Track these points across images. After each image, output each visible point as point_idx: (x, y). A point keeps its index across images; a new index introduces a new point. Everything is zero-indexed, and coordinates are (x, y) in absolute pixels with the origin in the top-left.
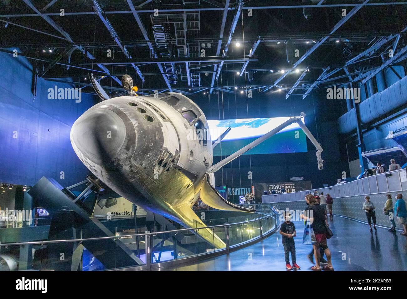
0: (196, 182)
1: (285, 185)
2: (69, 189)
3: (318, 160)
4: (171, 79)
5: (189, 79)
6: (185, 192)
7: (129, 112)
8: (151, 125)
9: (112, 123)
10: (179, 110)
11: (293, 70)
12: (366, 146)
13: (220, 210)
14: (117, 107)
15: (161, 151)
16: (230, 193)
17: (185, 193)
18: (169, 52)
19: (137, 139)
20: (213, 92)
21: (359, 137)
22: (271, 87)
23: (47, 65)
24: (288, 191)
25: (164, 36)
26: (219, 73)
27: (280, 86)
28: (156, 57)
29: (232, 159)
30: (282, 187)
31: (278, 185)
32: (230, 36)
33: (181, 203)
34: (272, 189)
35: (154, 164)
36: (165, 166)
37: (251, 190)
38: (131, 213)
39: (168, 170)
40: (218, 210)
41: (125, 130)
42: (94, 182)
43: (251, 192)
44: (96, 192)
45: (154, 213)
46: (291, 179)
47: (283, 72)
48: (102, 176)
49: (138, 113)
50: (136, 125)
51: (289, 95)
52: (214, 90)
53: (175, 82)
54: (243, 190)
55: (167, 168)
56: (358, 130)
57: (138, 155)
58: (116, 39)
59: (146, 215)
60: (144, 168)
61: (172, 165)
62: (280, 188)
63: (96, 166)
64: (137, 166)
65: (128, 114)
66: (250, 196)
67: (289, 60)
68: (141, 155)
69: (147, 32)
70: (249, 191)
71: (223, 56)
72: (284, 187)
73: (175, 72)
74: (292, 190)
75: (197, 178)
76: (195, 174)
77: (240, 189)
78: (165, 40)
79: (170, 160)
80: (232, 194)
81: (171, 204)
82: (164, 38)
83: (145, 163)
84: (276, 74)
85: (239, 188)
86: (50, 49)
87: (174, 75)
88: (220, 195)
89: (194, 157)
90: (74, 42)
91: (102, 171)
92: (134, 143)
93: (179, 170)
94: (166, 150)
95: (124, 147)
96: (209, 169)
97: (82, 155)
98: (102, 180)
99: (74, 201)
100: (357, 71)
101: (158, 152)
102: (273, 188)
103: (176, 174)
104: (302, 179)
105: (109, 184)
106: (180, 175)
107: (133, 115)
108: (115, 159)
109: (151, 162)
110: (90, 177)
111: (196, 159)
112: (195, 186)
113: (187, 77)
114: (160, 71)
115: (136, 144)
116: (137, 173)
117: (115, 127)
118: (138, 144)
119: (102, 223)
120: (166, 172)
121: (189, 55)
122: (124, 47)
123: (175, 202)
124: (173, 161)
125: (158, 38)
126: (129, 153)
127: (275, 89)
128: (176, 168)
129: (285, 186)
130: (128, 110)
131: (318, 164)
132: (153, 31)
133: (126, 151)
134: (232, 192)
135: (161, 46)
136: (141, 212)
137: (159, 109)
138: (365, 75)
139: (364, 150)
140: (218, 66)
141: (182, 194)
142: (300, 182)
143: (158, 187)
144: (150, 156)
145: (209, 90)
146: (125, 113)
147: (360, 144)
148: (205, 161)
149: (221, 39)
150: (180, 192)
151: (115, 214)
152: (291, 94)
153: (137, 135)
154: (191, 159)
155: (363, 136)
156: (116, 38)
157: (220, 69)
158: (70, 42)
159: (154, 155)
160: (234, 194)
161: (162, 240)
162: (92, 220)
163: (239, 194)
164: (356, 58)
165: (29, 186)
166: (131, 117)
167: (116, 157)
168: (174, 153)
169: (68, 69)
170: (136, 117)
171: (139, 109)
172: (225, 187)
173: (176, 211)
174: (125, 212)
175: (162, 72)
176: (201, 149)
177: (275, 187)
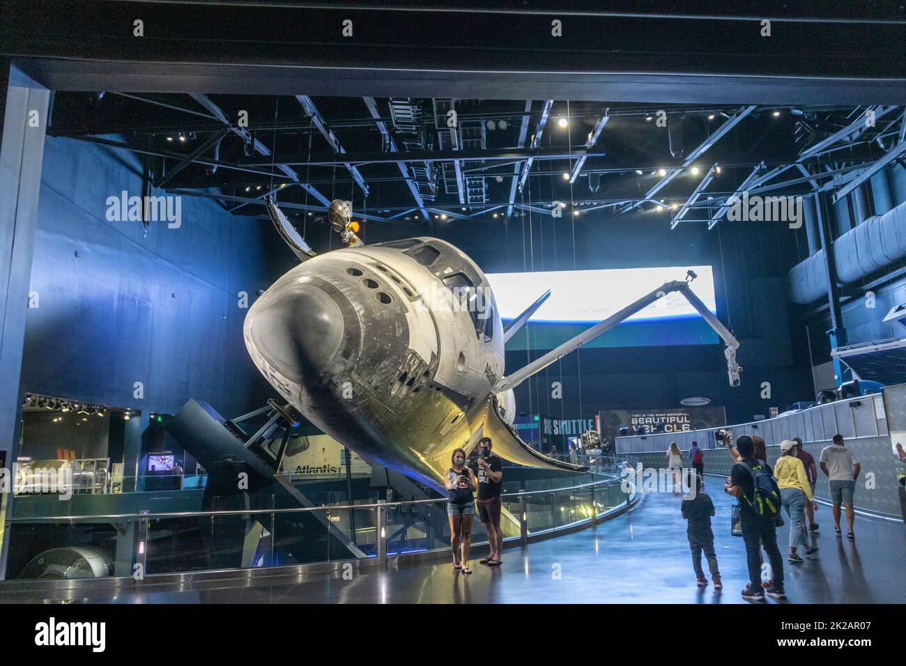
0: (471, 411)
1: (668, 415)
2: (237, 423)
3: (730, 365)
4: (424, 190)
5: (461, 191)
6: (448, 430)
7: (349, 288)
8: (387, 311)
9: (320, 310)
10: (438, 274)
11: (685, 170)
12: (848, 333)
13: (525, 466)
14: (327, 280)
15: (404, 357)
16: (547, 430)
17: (450, 431)
18: (420, 140)
19: (362, 336)
20: (513, 214)
21: (832, 312)
22: (638, 204)
23: (171, 163)
24: (673, 428)
25: (410, 112)
26: (524, 178)
27: (659, 201)
28: (393, 149)
29: (545, 364)
30: (661, 420)
31: (653, 415)
32: (545, 111)
33: (441, 450)
34: (639, 424)
35: (392, 381)
36: (411, 383)
37: (594, 424)
38: (340, 468)
39: (417, 390)
40: (521, 466)
41: (343, 323)
42: (282, 411)
43: (594, 428)
44: (285, 429)
45: (386, 469)
46: (682, 402)
47: (662, 172)
48: (301, 401)
49: (364, 288)
50: (362, 313)
51: (678, 222)
52: (515, 210)
53: (433, 196)
54: (577, 424)
55: (415, 388)
56: (831, 298)
57: (364, 365)
58: (315, 119)
59: (370, 472)
60: (375, 389)
61: (424, 380)
62: (656, 420)
63: (291, 384)
64: (362, 384)
65: (348, 293)
66: (592, 438)
67: (673, 152)
68: (368, 365)
69: (375, 103)
70: (590, 426)
71: (531, 146)
72: (665, 420)
73: (432, 177)
74: (683, 426)
75: (471, 403)
76: (468, 397)
77: (569, 421)
78: (412, 118)
79: (421, 372)
80: (553, 432)
81: (421, 452)
82: (410, 114)
83: (376, 380)
84: (648, 177)
85: (568, 419)
86: (182, 135)
87: (430, 184)
88: (518, 436)
89: (466, 364)
90: (229, 122)
91: (300, 394)
92: (358, 344)
93: (438, 389)
94: (414, 354)
95: (340, 353)
96: (499, 385)
97: (268, 365)
98: (298, 407)
99: (246, 445)
100: (829, 170)
101: (398, 358)
102: (641, 420)
103: (432, 397)
104: (706, 403)
105: (310, 414)
106: (439, 399)
107: (355, 293)
108: (325, 373)
109: (387, 377)
110: (275, 401)
111: (470, 369)
112: (470, 419)
113: (457, 187)
114: (401, 175)
115: (362, 347)
116: (361, 398)
117: (325, 317)
118: (364, 346)
119: (295, 486)
120: (412, 395)
121: (462, 144)
122: (329, 133)
123: (429, 450)
124: (427, 374)
125: (398, 116)
126: (349, 363)
127: (648, 205)
128: (431, 387)
129: (666, 416)
130: (347, 286)
131: (730, 375)
132: (389, 103)
133: (344, 359)
134: (553, 428)
135: (404, 130)
136: (360, 466)
137: (402, 276)
138: (846, 178)
139: (842, 342)
140: (523, 165)
141: (443, 434)
142: (700, 409)
143: (398, 422)
144: (385, 367)
145: (505, 209)
146: (341, 291)
147: (834, 330)
148: (488, 370)
149: (527, 114)
150: (440, 430)
151: (306, 470)
152: (682, 219)
153: (362, 330)
154: (460, 368)
155: (842, 312)
156: (315, 117)
157: (526, 170)
158: (222, 123)
159: (393, 365)
160: (556, 433)
161: (401, 526)
162: (277, 478)
163: (567, 433)
164: (822, 146)
165: (135, 411)
166: (352, 297)
167: (327, 369)
168: (427, 360)
169: (214, 170)
170: (361, 298)
171: (365, 280)
172: (537, 418)
173: (431, 467)
174: (325, 467)
175: (406, 175)
176: (480, 347)
177: (647, 419)
